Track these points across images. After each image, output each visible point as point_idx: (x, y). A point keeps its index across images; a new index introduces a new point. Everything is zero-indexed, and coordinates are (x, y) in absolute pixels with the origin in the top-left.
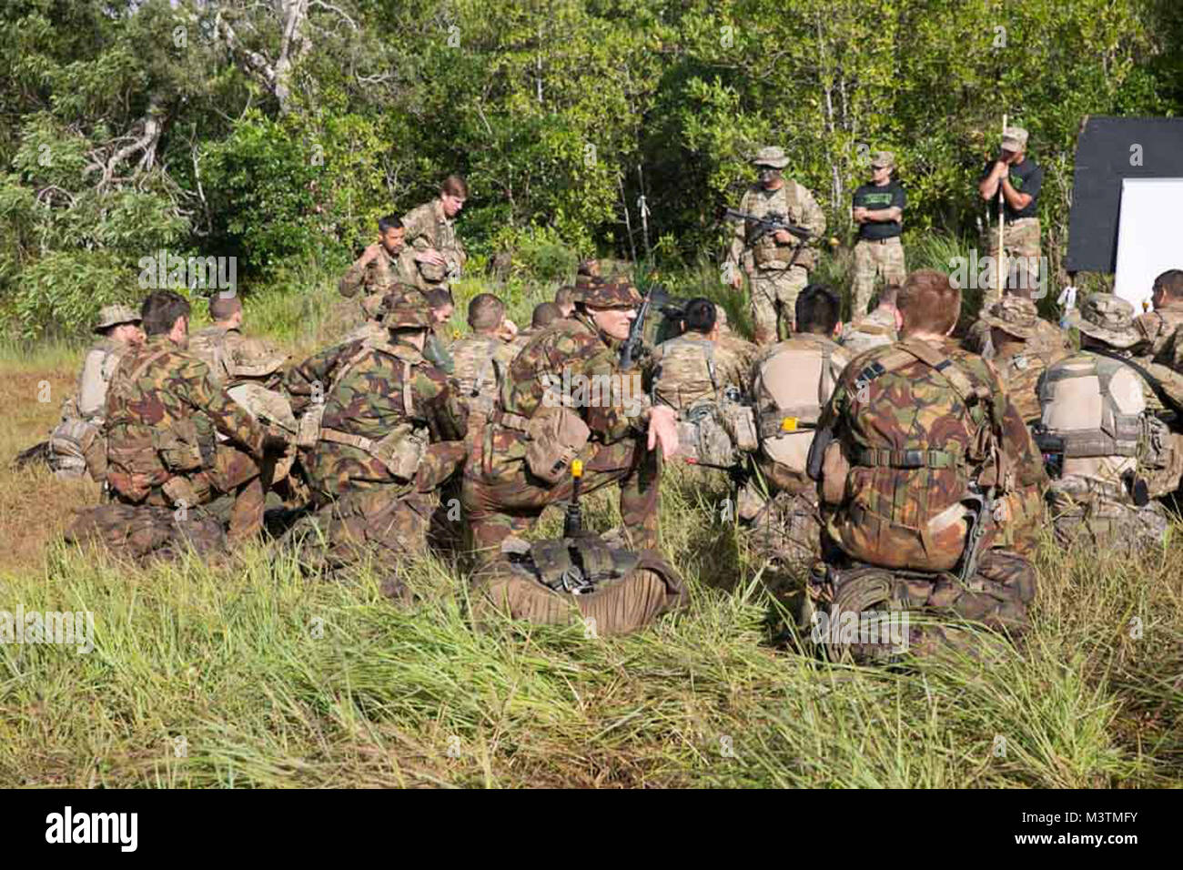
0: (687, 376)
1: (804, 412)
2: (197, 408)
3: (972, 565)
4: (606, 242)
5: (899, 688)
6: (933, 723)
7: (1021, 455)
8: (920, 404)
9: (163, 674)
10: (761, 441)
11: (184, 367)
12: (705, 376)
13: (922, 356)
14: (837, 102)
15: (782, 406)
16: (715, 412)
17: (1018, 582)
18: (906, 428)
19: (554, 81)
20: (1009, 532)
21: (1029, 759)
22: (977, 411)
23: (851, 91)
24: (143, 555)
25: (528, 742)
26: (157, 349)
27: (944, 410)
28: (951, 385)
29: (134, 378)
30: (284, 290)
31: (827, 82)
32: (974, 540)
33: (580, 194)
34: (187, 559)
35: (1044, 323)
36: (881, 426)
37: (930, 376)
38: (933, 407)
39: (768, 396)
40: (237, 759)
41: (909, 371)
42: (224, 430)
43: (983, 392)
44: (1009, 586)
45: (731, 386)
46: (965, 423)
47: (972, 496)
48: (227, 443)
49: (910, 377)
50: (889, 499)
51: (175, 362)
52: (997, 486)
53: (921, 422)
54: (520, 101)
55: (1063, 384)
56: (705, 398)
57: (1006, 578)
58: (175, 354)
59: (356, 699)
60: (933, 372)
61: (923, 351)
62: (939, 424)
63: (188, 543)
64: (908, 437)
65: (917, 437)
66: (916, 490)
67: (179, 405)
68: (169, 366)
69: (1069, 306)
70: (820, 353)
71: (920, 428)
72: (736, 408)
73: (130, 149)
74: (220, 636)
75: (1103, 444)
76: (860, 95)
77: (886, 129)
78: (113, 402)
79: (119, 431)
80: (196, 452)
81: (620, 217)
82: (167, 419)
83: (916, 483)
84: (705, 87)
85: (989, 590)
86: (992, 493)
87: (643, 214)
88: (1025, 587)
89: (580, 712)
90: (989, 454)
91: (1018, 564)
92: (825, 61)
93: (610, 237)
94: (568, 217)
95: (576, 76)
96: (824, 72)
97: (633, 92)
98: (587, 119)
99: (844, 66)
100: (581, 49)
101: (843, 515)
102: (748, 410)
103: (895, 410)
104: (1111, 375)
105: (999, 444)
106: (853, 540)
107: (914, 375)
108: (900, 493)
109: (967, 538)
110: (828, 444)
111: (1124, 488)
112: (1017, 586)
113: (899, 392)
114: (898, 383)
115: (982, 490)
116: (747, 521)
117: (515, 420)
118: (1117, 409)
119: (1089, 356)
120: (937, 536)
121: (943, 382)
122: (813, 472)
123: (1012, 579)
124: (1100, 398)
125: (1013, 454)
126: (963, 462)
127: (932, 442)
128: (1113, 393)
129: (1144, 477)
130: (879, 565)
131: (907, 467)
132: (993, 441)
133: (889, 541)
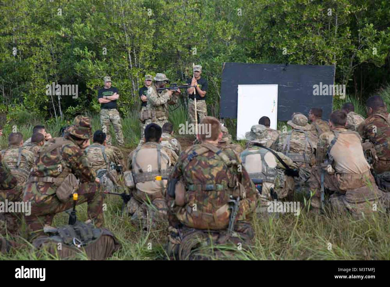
0: (95, 159)
3: (232, 226)
4: (44, 110)
7: (248, 184)
8: (212, 167)
10: (135, 184)
12: (103, 160)
13: (211, 148)
14: (133, 57)
16: (107, 173)
18: (207, 176)
20: (244, 215)
22: (232, 169)
23: (137, 53)
27: (220, 169)
28: (222, 160)
31: (129, 49)
32: (233, 217)
33: (33, 91)
36: (198, 176)
37: (214, 157)
38: (216, 168)
39: (138, 165)
41: (206, 155)
43: (234, 162)
44: (245, 234)
45: (112, 163)
46: (228, 174)
47: (231, 201)
49: (207, 157)
52: (240, 197)
53: (212, 173)
55: (248, 157)
56: (103, 168)
57: (244, 231)
60: (215, 155)
61: (211, 147)
62: (218, 174)
64: (208, 179)
65: (211, 179)
66: (211, 199)
70: (156, 149)
71: (212, 176)
75: (262, 178)
77: (152, 67)
81: (49, 100)
83: (211, 197)
84: (81, 51)
85: (239, 235)
86: (238, 199)
87: (59, 99)
88: (251, 233)
90: (236, 185)
91: (247, 225)
92: (128, 42)
93: (46, 108)
94: (29, 100)
95: (29, 46)
96: (127, 45)
97: (54, 52)
98: (35, 62)
99: (135, 44)
100: (31, 36)
101: (183, 210)
102: (130, 172)
103: (202, 169)
104: (265, 154)
105: (240, 181)
106: (187, 219)
107: (209, 156)
108: (205, 200)
109: (230, 217)
110: (176, 183)
111: (269, 195)
112: (248, 233)
113: (203, 162)
114: (203, 159)
115: (235, 198)
116: (131, 214)
117: (50, 179)
118: (267, 166)
119: (256, 147)
120: (219, 217)
121: (219, 158)
122: (171, 194)
123: (246, 231)
124: (261, 162)
125: (245, 184)
126: (227, 188)
127: (217, 181)
128: (266, 161)
129: (276, 191)
130: (198, 229)
131: (208, 191)
132: (237, 180)
133: (202, 219)
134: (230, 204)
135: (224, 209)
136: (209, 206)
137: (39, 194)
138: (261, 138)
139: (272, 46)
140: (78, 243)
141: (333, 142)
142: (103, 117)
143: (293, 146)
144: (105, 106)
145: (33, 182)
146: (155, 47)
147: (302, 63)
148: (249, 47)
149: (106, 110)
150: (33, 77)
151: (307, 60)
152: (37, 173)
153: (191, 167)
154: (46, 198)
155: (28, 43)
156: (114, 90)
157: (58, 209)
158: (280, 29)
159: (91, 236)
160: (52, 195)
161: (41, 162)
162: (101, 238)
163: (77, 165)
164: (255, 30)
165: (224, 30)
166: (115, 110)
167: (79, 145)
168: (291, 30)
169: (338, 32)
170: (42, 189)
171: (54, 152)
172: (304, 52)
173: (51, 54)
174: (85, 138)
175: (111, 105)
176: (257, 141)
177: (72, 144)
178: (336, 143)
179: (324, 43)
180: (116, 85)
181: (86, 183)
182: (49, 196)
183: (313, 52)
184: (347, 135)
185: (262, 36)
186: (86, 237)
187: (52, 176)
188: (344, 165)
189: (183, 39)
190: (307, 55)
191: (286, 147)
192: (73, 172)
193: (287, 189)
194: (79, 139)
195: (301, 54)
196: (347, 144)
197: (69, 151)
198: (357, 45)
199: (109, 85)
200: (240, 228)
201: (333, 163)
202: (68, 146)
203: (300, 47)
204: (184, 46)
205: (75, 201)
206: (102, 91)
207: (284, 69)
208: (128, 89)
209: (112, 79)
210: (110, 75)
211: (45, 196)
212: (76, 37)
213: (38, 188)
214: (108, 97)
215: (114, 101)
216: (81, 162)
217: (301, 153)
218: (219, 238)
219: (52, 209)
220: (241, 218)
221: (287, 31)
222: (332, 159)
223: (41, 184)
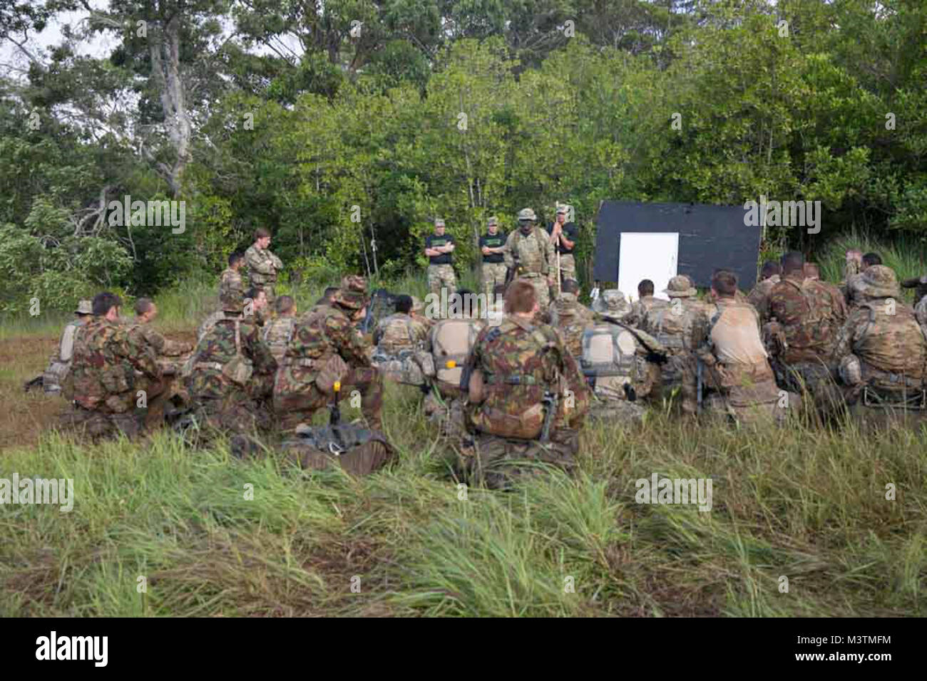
0: (396, 336)
1: (460, 355)
2: (122, 357)
3: (546, 434)
4: (353, 265)
5: (510, 499)
6: (527, 519)
7: (574, 376)
8: (520, 350)
9: (107, 504)
10: (436, 371)
11: (114, 335)
12: (407, 337)
13: (521, 325)
14: (476, 192)
15: (448, 352)
16: (412, 355)
17: (571, 442)
18: (512, 363)
19: (326, 180)
20: (567, 419)
21: (576, 535)
22: (549, 354)
23: (483, 186)
24: (96, 437)
25: (311, 535)
26: (98, 325)
27: (532, 353)
28: (535, 341)
29: (87, 342)
30: (177, 291)
31: (471, 181)
32: (548, 422)
33: (340, 239)
34: (121, 439)
35: (583, 307)
36: (501, 363)
37: (525, 336)
38: (526, 352)
39: (440, 346)
40: (148, 550)
41: (514, 333)
42: (138, 368)
43: (552, 344)
45: (421, 341)
46: (543, 361)
47: (546, 399)
48: (143, 376)
50: (503, 401)
51: (109, 332)
52: (559, 393)
53: (520, 360)
54: (307, 189)
55: (594, 338)
56: (407, 349)
57: (564, 441)
58: (109, 327)
59: (215, 515)
60: (526, 334)
61: (522, 323)
62: (529, 361)
63: (121, 432)
64: (513, 368)
65: (518, 368)
66: (518, 397)
67: (113, 356)
68: (105, 335)
69: (596, 298)
70: (467, 324)
71: (519, 364)
72: (424, 354)
73: (91, 215)
74: (138, 482)
75: (615, 369)
76: (487, 189)
77: (502, 206)
78: (77, 356)
79: (78, 372)
80: (124, 382)
81: (361, 251)
82: (106, 365)
84: (410, 181)
85: (556, 448)
86: (556, 396)
87: (374, 250)
88: (574, 445)
89: (338, 520)
90: (554, 376)
92: (469, 170)
93: (356, 262)
94: (334, 251)
95: (337, 177)
96: (469, 176)
97: (368, 185)
98: (344, 199)
99: (479, 173)
100: (340, 162)
101: (479, 410)
102: (430, 354)
103: (506, 354)
104: (618, 334)
105: (561, 371)
106: (484, 423)
107: (516, 336)
108: (509, 398)
109: (543, 422)
110: (471, 371)
111: (624, 393)
112: (570, 445)
113: (509, 344)
114: (509, 339)
115: (552, 395)
116: (429, 414)
117: (308, 362)
118: (621, 352)
119: (607, 324)
120: (528, 421)
121: (531, 338)
122: (463, 387)
123: (567, 442)
124: (612, 346)
125: (568, 377)
126: (542, 381)
127: (525, 370)
128: (619, 344)
129: (634, 387)
130: (498, 436)
131: (512, 384)
132: (557, 369)
133: (504, 423)
134: (546, 403)
135: (535, 410)
136: (514, 406)
137: (293, 382)
138: (614, 309)
139: (675, 176)
140: (336, 449)
141: (715, 320)
142: (431, 276)
143: (667, 326)
144: (434, 260)
145: (287, 365)
146: (508, 177)
147: (718, 202)
148: (644, 179)
149: (436, 266)
150: (339, 219)
151: (726, 198)
152: (293, 353)
153: (491, 350)
154: (302, 388)
155: (336, 172)
156: (447, 237)
157: (319, 404)
158: (688, 153)
159: (354, 440)
160: (311, 383)
161: (297, 338)
162: (367, 444)
163: (345, 343)
164: (652, 153)
165: (608, 155)
166: (448, 266)
167: (349, 317)
168: (703, 154)
169: (773, 157)
170: (297, 375)
171: (314, 324)
172: (723, 186)
173: (365, 188)
174: (356, 306)
175: (444, 259)
176: (608, 314)
177: (339, 314)
178: (719, 321)
179: (751, 173)
180: (450, 231)
181: (358, 369)
182: (307, 384)
183: (735, 186)
184: (735, 309)
185: (661, 163)
186: (347, 442)
187: (311, 357)
188: (728, 352)
189: (548, 166)
190: (726, 190)
191: (657, 326)
192: (340, 353)
193: (650, 382)
194: (348, 308)
195: (718, 188)
196: (735, 322)
197: (334, 324)
198: (802, 177)
199: (442, 231)
200: (559, 437)
201: (714, 350)
202: (332, 317)
203: (716, 179)
204: (550, 177)
205: (337, 393)
206: (431, 238)
207: (688, 212)
208: (468, 237)
209: (446, 222)
210: (444, 217)
211: (301, 385)
212: (400, 163)
213: (293, 373)
214: (439, 248)
215: (449, 254)
216: (350, 340)
217: (678, 335)
218: (527, 449)
219: (311, 403)
220: (561, 423)
221: (698, 156)
222: (710, 344)
223: (297, 368)
